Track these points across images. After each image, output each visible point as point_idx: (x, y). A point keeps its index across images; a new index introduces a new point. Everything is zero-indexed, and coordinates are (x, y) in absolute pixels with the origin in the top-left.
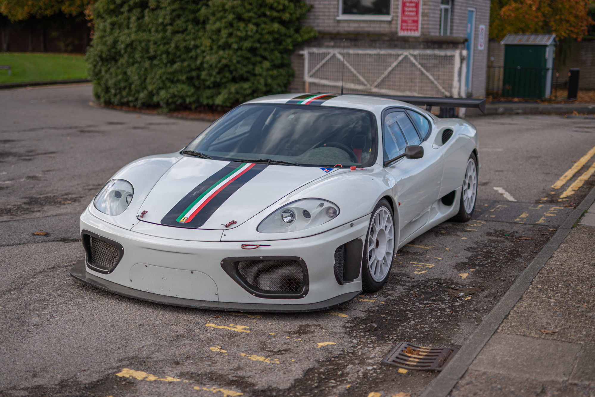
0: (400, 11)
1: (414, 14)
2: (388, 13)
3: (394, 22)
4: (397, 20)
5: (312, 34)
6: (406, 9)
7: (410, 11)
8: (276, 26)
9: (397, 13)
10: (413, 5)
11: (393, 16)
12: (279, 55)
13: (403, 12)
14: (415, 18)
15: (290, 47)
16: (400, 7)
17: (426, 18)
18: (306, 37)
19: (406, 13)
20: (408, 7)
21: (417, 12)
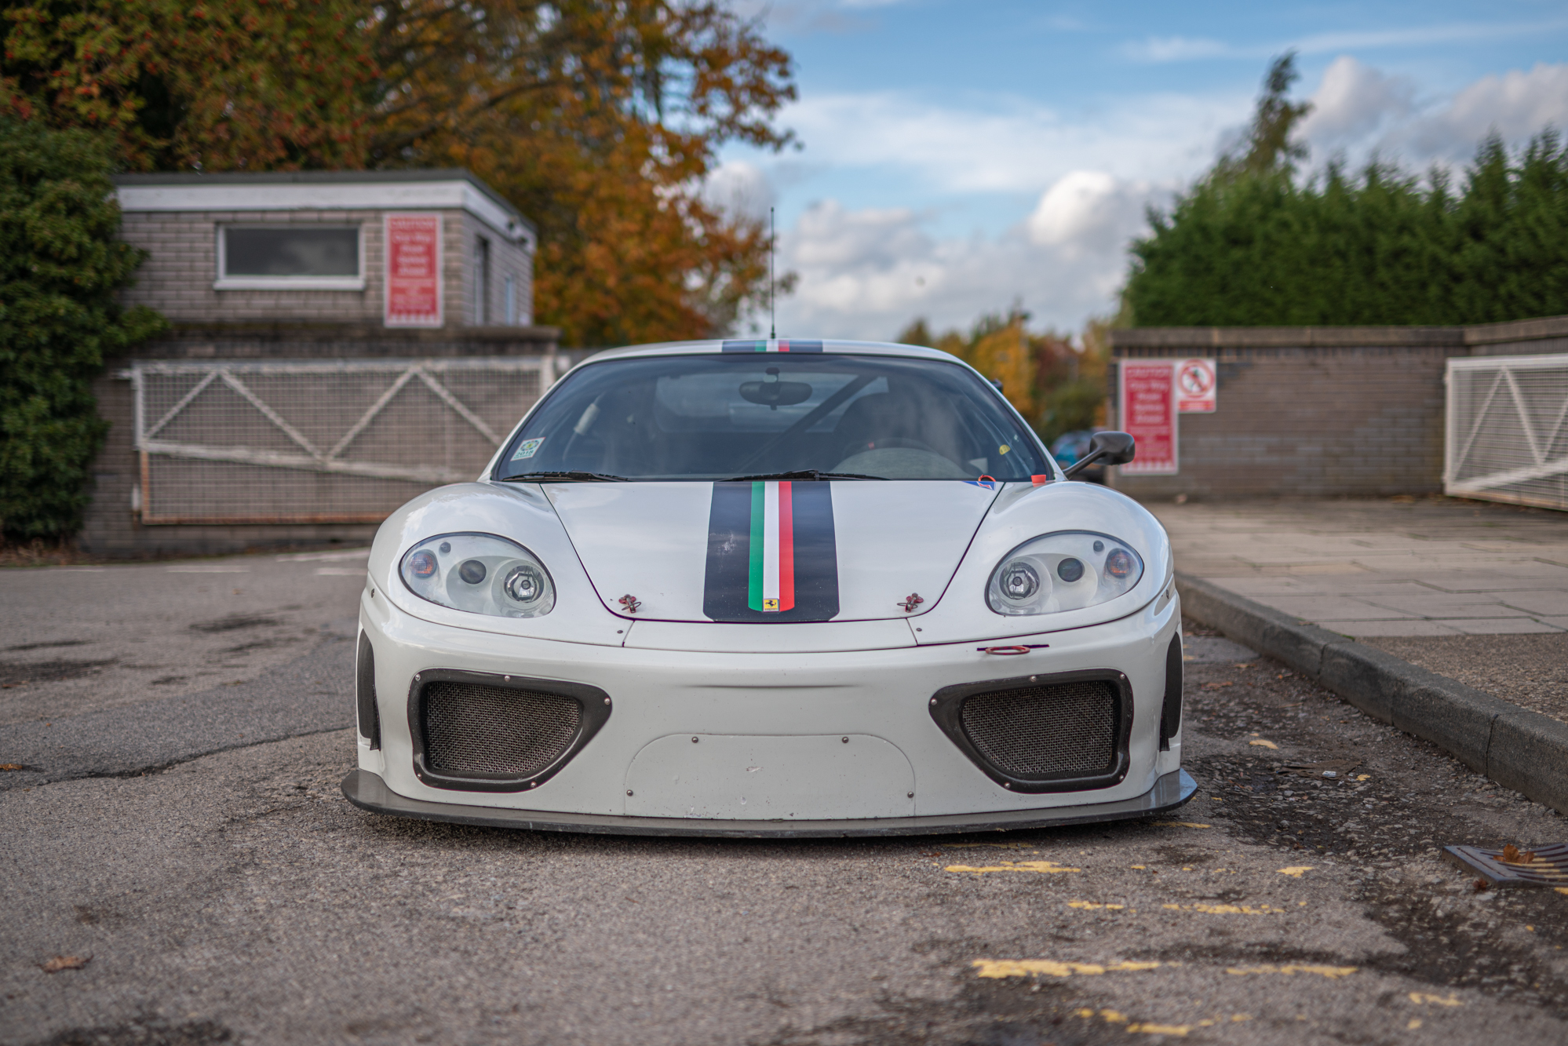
0: (386, 262)
1: (422, 271)
2: (354, 271)
3: (372, 293)
4: (380, 289)
5: (157, 324)
6: (403, 260)
7: (413, 265)
8: (61, 304)
9: (378, 269)
10: (420, 249)
11: (368, 280)
12: (67, 382)
13: (395, 267)
14: (427, 283)
15: (97, 360)
16: (386, 253)
17: (454, 283)
18: (140, 330)
19: (404, 271)
20: (408, 254)
21: (431, 268)
